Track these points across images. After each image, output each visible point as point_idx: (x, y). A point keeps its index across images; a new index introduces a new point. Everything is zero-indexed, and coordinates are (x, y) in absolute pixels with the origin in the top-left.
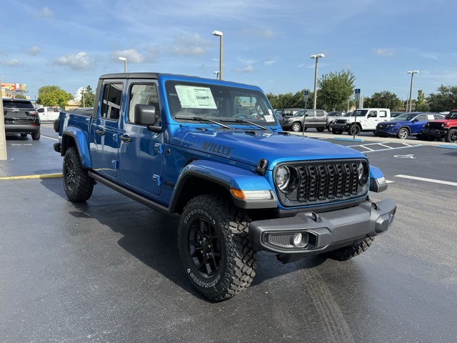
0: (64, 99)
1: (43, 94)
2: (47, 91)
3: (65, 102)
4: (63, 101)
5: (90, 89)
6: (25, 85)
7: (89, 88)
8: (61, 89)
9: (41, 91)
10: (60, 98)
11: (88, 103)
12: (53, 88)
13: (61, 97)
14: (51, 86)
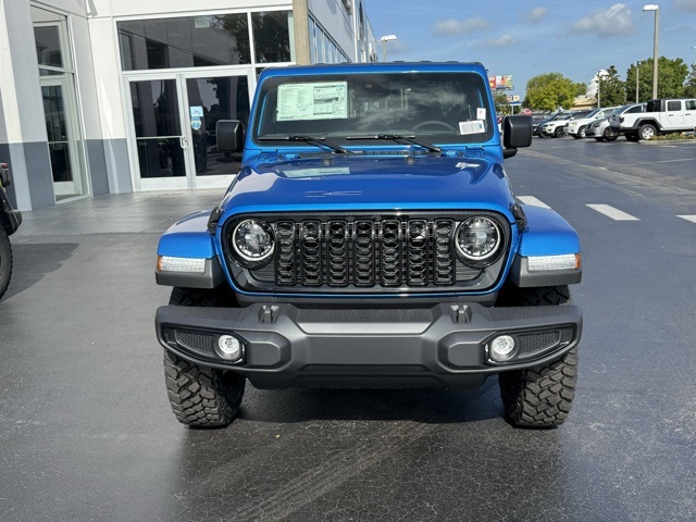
0: (568, 94)
1: (533, 90)
2: (541, 84)
3: (569, 101)
4: (566, 98)
5: (615, 72)
6: (509, 78)
7: (612, 71)
8: (564, 77)
9: (531, 85)
10: (561, 94)
11: (609, 98)
12: (551, 78)
13: (564, 91)
14: (548, 74)
